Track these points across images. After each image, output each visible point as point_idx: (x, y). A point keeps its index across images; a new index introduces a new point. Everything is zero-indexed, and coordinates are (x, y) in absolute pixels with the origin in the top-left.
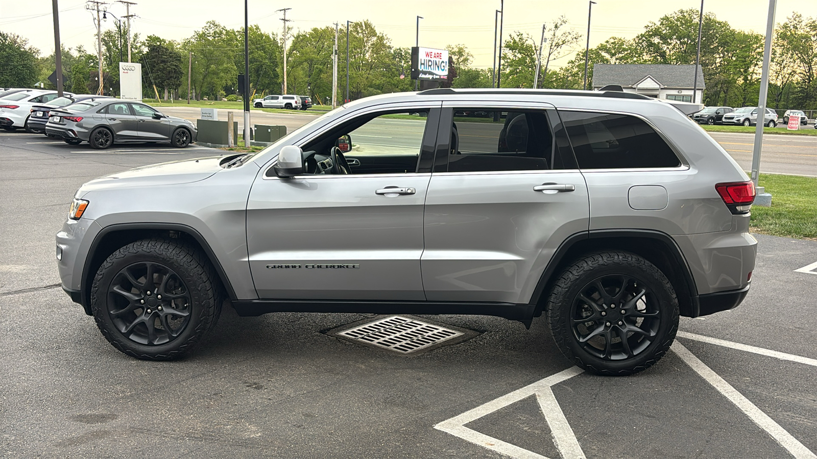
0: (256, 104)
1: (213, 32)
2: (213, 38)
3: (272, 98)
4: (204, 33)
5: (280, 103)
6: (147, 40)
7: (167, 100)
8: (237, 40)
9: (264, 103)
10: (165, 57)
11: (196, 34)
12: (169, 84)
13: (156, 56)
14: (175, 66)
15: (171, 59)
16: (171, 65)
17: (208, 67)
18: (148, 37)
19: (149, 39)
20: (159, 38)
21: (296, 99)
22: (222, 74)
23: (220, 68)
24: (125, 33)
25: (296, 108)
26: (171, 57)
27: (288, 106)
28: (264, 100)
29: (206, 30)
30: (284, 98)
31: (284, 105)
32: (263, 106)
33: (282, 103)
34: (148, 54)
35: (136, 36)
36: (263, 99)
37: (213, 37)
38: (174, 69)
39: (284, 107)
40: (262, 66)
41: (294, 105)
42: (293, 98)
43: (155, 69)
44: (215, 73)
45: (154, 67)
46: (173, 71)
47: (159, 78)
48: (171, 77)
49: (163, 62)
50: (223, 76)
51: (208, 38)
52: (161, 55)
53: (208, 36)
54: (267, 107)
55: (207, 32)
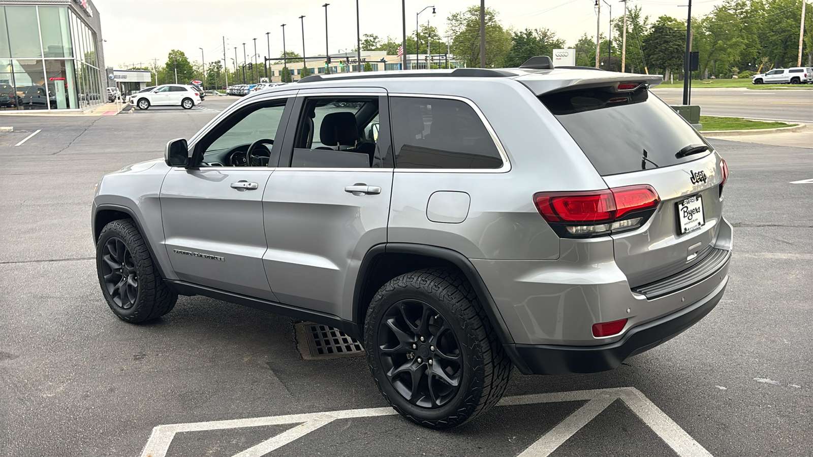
0: (755, 81)
1: (735, 4)
2: (734, 11)
3: (776, 73)
4: (724, 7)
5: (785, 78)
6: (657, 21)
7: (668, 81)
8: (764, 10)
9: (765, 78)
10: (668, 37)
11: (716, 9)
12: (670, 65)
13: (659, 36)
14: (678, 45)
15: (674, 39)
16: (674, 45)
17: (715, 43)
18: (659, 18)
19: (660, 20)
20: (670, 18)
21: (805, 72)
22: (729, 50)
23: (729, 43)
24: (637, 16)
25: (805, 82)
26: (674, 36)
27: (796, 80)
28: (766, 75)
29: (727, 4)
30: (790, 71)
31: (789, 79)
32: (764, 82)
33: (788, 77)
34: (651, 36)
35: (647, 18)
36: (764, 74)
37: (734, 9)
38: (677, 49)
39: (789, 81)
40: (790, 36)
41: (802, 78)
42: (802, 71)
43: (657, 50)
44: (723, 49)
45: (657, 48)
46: (675, 50)
47: (661, 59)
48: (673, 57)
49: (666, 42)
50: (730, 52)
51: (729, 11)
52: (664, 35)
53: (729, 9)
54: (769, 83)
55: (728, 5)
